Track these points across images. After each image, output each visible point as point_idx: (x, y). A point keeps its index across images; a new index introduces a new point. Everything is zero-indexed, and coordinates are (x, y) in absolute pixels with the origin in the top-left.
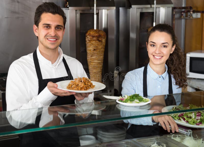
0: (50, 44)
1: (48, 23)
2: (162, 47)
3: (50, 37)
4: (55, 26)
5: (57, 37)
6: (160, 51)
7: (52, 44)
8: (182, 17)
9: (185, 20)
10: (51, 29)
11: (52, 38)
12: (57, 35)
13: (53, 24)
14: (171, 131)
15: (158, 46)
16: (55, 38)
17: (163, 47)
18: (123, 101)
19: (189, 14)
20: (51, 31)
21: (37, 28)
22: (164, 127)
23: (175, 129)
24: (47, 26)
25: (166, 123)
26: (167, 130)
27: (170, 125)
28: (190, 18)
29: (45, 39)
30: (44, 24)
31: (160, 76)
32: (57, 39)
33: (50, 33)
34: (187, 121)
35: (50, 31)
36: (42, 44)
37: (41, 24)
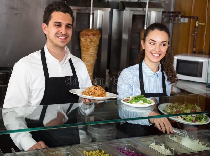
0: (60, 43)
1: (60, 21)
2: (161, 45)
3: (61, 35)
4: (66, 24)
5: (67, 36)
6: (160, 49)
7: (62, 42)
8: (171, 21)
9: (172, 24)
10: (62, 27)
11: (63, 36)
12: (67, 34)
13: (64, 23)
14: (166, 131)
15: (158, 44)
16: (65, 36)
17: (163, 45)
18: (128, 102)
19: (177, 18)
20: (62, 29)
21: (46, 26)
22: (159, 128)
23: (170, 130)
24: (58, 24)
25: (162, 125)
26: (162, 131)
27: (165, 126)
28: (178, 22)
29: (56, 37)
30: (55, 22)
31: (155, 73)
32: (66, 38)
33: (60, 31)
34: (184, 118)
35: (60, 29)
36: (52, 42)
37: (51, 23)
